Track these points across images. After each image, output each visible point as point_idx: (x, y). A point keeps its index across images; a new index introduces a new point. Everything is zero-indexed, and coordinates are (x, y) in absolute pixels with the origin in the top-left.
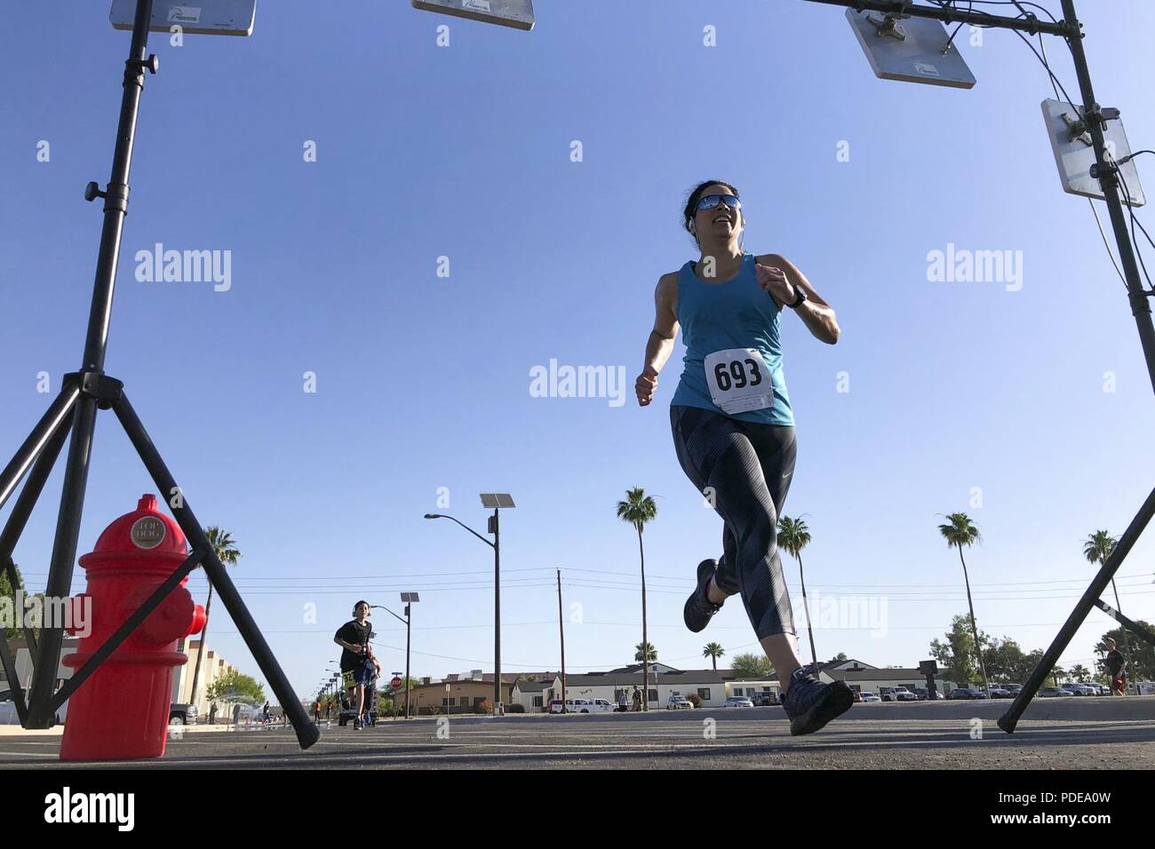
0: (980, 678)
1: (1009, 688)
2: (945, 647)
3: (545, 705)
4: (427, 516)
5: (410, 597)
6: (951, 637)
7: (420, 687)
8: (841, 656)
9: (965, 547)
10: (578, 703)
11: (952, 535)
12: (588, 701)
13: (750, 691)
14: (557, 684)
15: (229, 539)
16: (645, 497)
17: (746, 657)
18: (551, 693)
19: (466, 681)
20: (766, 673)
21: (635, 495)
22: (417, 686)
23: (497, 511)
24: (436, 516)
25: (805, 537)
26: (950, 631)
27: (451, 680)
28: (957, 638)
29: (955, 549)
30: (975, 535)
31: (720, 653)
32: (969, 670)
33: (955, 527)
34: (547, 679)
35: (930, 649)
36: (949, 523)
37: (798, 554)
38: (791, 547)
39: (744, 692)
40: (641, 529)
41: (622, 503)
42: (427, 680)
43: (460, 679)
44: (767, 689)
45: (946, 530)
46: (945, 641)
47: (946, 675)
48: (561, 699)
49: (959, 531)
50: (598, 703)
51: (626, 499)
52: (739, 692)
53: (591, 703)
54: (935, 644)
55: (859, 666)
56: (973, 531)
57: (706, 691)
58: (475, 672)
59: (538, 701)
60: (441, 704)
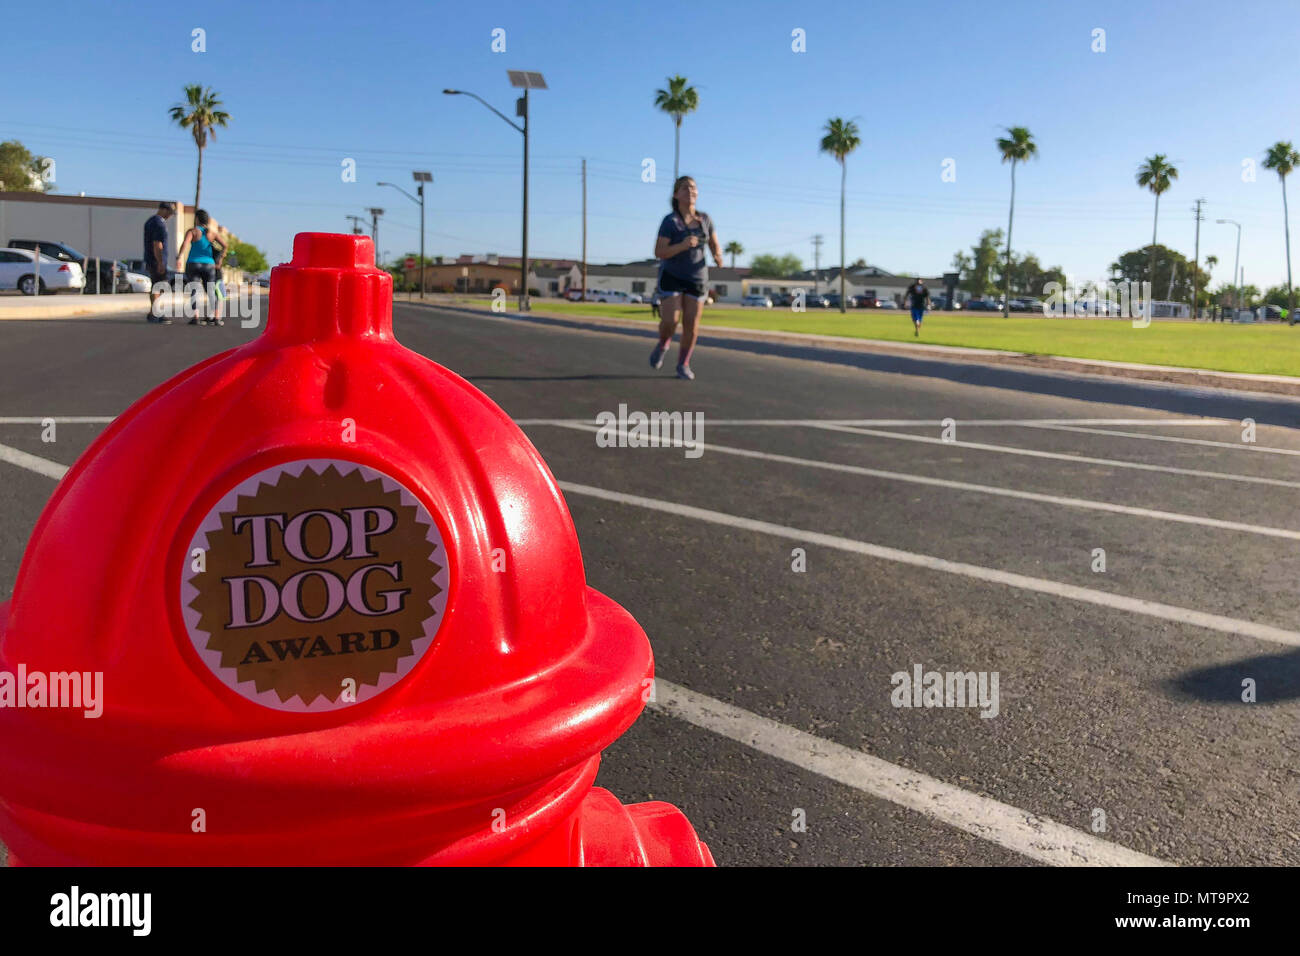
0: (995, 290)
1: (1023, 301)
2: (968, 260)
3: (561, 290)
4: (446, 92)
5: (422, 177)
6: (977, 251)
7: (433, 266)
8: (861, 262)
9: (1020, 163)
10: (595, 292)
11: (1010, 149)
12: (606, 291)
13: (767, 291)
14: (575, 273)
15: (215, 99)
16: (686, 87)
17: (767, 257)
18: (568, 280)
19: (482, 265)
20: (784, 273)
21: (677, 84)
22: (430, 265)
23: (526, 92)
24: (456, 93)
25: (854, 141)
26: (977, 244)
27: (465, 261)
28: (983, 253)
29: (1008, 164)
30: (1032, 151)
31: (740, 251)
32: (987, 282)
33: (1014, 142)
34: (564, 267)
35: (952, 259)
36: (1008, 137)
37: (843, 159)
38: (838, 150)
39: (761, 291)
40: (679, 122)
41: (661, 91)
42: (439, 259)
43: (475, 260)
44: (784, 289)
45: (1003, 144)
46: (969, 253)
47: (965, 286)
48: (579, 286)
49: (1017, 146)
50: (616, 293)
51: (666, 87)
52: (755, 290)
53: (609, 293)
54: (959, 257)
55: (879, 273)
56: (1031, 147)
57: (723, 289)
58: (491, 256)
59: (554, 287)
60: (455, 283)
